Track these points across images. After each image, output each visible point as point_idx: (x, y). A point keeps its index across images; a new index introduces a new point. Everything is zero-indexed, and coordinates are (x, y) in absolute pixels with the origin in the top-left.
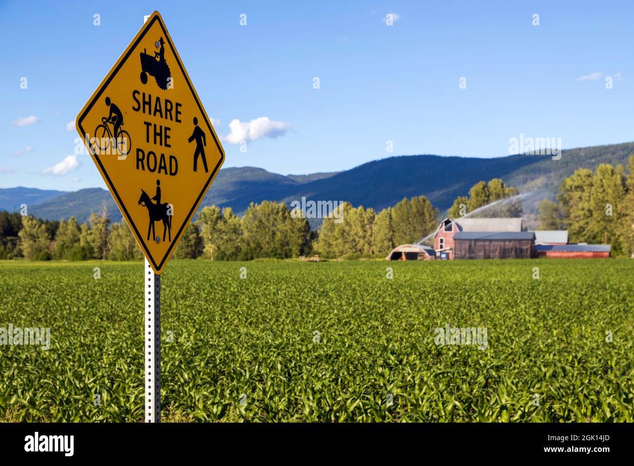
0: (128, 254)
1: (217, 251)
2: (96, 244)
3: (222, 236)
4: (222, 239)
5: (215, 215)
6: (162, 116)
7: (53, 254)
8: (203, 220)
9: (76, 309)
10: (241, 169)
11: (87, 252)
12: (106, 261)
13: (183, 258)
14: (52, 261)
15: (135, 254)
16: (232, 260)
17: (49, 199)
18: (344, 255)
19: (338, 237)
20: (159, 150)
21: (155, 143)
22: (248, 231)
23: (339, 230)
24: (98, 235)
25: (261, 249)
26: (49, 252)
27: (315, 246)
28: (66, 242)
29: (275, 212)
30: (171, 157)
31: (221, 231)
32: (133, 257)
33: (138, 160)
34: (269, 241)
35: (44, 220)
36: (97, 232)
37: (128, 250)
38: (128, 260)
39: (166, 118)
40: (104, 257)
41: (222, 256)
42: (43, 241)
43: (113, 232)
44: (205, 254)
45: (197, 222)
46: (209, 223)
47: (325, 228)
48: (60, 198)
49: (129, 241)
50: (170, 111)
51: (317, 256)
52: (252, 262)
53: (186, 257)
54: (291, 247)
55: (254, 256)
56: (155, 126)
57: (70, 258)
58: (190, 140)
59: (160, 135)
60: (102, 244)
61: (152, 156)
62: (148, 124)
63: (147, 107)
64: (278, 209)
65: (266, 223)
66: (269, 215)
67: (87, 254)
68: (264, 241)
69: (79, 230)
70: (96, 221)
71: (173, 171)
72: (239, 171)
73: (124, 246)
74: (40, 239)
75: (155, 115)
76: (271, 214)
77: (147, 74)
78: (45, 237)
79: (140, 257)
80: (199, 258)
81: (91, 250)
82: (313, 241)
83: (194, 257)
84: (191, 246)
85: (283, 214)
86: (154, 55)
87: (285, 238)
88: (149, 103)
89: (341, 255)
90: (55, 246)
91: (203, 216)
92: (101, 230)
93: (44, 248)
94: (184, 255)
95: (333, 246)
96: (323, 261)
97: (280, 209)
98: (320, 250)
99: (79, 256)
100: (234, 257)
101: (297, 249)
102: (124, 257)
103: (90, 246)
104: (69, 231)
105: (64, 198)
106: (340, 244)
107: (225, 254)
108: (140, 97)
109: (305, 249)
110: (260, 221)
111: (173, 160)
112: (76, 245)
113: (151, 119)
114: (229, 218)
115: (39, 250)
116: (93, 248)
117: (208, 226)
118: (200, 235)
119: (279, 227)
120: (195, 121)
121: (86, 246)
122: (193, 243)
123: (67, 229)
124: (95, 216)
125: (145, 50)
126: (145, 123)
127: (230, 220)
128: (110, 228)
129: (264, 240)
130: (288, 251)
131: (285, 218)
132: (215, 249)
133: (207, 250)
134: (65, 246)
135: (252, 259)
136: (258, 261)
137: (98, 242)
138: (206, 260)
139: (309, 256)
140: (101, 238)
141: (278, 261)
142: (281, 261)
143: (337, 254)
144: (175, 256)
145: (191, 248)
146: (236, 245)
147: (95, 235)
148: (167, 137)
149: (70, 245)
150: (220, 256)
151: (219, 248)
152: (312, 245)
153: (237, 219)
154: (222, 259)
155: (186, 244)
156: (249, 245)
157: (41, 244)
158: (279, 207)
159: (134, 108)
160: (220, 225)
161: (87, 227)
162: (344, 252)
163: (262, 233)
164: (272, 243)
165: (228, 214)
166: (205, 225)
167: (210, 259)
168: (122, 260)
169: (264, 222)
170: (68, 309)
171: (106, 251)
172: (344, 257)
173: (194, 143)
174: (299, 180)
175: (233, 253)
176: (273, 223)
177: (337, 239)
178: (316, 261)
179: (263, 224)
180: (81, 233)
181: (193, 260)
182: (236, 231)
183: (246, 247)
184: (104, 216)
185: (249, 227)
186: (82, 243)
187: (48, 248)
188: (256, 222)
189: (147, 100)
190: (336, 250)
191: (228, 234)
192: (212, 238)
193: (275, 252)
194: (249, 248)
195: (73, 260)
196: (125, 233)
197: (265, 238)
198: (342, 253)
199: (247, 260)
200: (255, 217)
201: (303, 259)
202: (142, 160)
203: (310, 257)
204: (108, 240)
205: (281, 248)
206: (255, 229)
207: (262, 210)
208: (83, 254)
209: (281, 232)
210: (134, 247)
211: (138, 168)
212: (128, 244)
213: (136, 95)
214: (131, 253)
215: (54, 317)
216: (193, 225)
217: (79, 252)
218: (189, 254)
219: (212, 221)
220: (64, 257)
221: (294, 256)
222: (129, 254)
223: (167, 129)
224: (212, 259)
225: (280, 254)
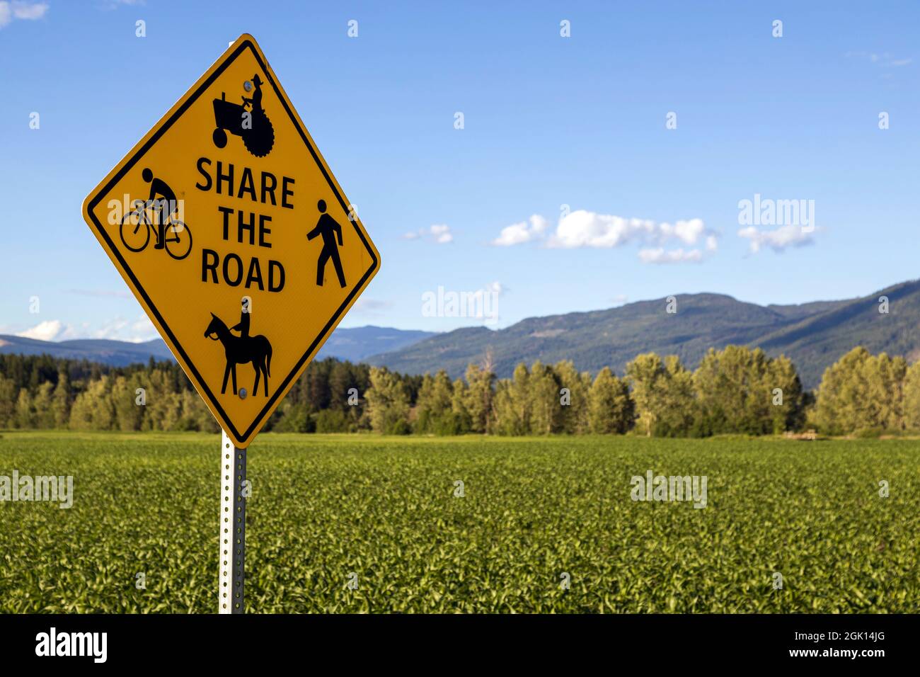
0: (522, 426)
1: (656, 422)
2: (475, 410)
3: (663, 399)
4: (664, 403)
5: (654, 368)
6: (254, 198)
7: (413, 425)
8: (635, 374)
9: (413, 507)
10: (695, 296)
11: (463, 422)
12: (491, 437)
13: (605, 433)
14: (411, 436)
15: (533, 426)
16: (680, 437)
17: (409, 343)
18: (856, 431)
19: (846, 402)
20: (247, 251)
21: (240, 239)
22: (705, 392)
23: (849, 390)
24: (478, 397)
25: (725, 419)
26: (408, 422)
27: (812, 415)
28: (433, 408)
29: (746, 362)
30: (272, 263)
31: (663, 393)
32: (530, 430)
33: (205, 266)
34: (737, 407)
35: (403, 375)
36: (477, 393)
37: (522, 420)
38: (523, 434)
39: (263, 200)
40: (487, 430)
41: (663, 430)
42: (399, 405)
43: (500, 392)
44: (638, 427)
45: (626, 377)
46: (645, 379)
47: (826, 387)
48: (425, 341)
49: (524, 406)
50: (272, 190)
51: (813, 431)
52: (710, 439)
53: (609, 432)
54: (771, 417)
55: (714, 430)
56: (241, 214)
57: (439, 431)
58: (311, 236)
59: (251, 227)
60: (484, 410)
61: (233, 262)
62: (226, 211)
63: (225, 184)
64: (752, 357)
65: (733, 380)
66: (737, 367)
67: (462, 425)
68: (729, 408)
69: (451, 388)
70: (476, 376)
71: (276, 284)
72: (692, 300)
73: (516, 413)
74: (395, 403)
75: (240, 195)
76: (740, 366)
77: (227, 132)
78: (403, 400)
79: (540, 430)
80: (629, 433)
81: (469, 419)
82: (806, 408)
83: (621, 431)
84: (618, 414)
85: (760, 365)
86: (241, 103)
87: (762, 403)
88: (230, 179)
89: (852, 431)
90: (416, 413)
91: (635, 369)
92: (483, 390)
93: (401, 416)
94: (606, 429)
95: (839, 416)
96: (822, 439)
97: (755, 358)
98: (818, 422)
99: (451, 428)
100: (682, 432)
101: (780, 421)
102: (518, 430)
103: (468, 413)
104: (436, 391)
105: (432, 342)
106: (850, 412)
107: (669, 427)
108: (211, 170)
109: (794, 420)
110: (723, 376)
111: (276, 268)
112: (447, 411)
113: (234, 203)
114: (676, 372)
115: (394, 419)
116: (471, 417)
117: (643, 384)
118: (631, 398)
119: (753, 385)
120: (322, 205)
121: (462, 413)
122: (620, 410)
123: (433, 389)
124: (474, 368)
125: (224, 95)
126: (221, 209)
127: (677, 375)
128: (496, 386)
129: (729, 405)
130: (767, 423)
131: (762, 371)
132: (653, 419)
133: (642, 422)
134: (431, 413)
135: (710, 434)
136: (719, 439)
137: (478, 408)
138: (638, 437)
139: (800, 431)
140: (483, 402)
141: (751, 440)
142: (756, 440)
143: (846, 429)
144: (593, 429)
145: (617, 417)
146: (685, 413)
147: (475, 396)
148: (263, 231)
149: (438, 412)
150: (661, 429)
151: (659, 418)
152: (804, 415)
153: (688, 373)
154: (664, 434)
155: (610, 411)
156: (705, 413)
157: (397, 410)
158: (752, 355)
159: (198, 186)
160: (661, 382)
161: (461, 386)
162: (857, 425)
163: (726, 395)
164: (742, 410)
165: (674, 366)
166: (637, 383)
167: (646, 434)
168: (513, 436)
169: (729, 378)
170: (403, 506)
171: (491, 420)
172: (856, 434)
173: (319, 241)
174: (787, 313)
175: (681, 425)
176: (744, 379)
177: (844, 404)
178: (811, 440)
179: (728, 380)
180: (453, 394)
181: (620, 436)
182: (685, 391)
183: (701, 416)
184: (488, 368)
185: (705, 386)
186: (456, 410)
187: (407, 417)
188: (717, 379)
189: (225, 172)
190: (844, 421)
191: (674, 397)
192: (649, 402)
193: (746, 425)
194: (706, 418)
195: (442, 435)
196: (517, 394)
197: (731, 402)
198: (853, 427)
199: (703, 436)
200: (715, 370)
201: (790, 435)
202: (213, 268)
203: (802, 433)
204: (493, 405)
205: (757, 419)
206: (714, 389)
207: (726, 359)
208: (456, 424)
209: (755, 393)
210: (531, 415)
211: (205, 279)
212: (523, 410)
213: (205, 165)
214: (528, 424)
215: (378, 518)
216: (620, 382)
217: (450, 421)
218: (614, 426)
219: (648, 376)
220: (430, 429)
221: (776, 431)
222: (524, 427)
223: (263, 218)
224: (649, 434)
225: (754, 429)
